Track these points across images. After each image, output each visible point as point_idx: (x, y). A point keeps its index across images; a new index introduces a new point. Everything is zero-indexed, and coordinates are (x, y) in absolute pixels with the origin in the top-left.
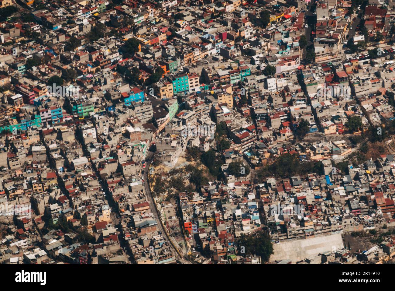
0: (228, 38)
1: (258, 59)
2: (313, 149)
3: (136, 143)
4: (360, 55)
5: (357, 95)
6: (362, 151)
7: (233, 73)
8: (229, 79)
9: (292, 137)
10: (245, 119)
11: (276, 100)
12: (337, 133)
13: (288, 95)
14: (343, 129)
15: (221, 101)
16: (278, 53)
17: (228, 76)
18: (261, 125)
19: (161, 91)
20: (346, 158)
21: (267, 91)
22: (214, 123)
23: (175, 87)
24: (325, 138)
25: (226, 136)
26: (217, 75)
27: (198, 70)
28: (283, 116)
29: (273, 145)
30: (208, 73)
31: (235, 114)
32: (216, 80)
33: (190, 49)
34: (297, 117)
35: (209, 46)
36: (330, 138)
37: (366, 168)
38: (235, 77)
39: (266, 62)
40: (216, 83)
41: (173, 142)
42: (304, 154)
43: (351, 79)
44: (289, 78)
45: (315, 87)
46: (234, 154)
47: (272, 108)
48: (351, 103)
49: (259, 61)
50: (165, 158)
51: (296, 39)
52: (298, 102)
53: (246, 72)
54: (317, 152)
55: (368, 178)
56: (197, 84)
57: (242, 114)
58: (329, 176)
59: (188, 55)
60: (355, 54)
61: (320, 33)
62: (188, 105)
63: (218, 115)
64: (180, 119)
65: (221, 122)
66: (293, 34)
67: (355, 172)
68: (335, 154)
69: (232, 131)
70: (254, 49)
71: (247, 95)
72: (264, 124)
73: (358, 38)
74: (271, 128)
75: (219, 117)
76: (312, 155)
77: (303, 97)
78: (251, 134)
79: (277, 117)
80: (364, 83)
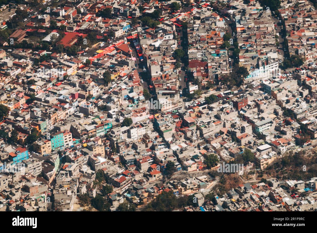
0: (79, 97)
1: (115, 113)
2: (183, 185)
3: (37, 195)
4: (197, 102)
5: (205, 136)
6: (221, 183)
7: (98, 127)
8: (95, 132)
9: (161, 177)
10: (117, 165)
11: (140, 147)
12: (198, 170)
13: (149, 141)
14: (202, 166)
15: (95, 152)
16: (128, 106)
17: (94, 130)
18: (133, 169)
19: (42, 149)
20: (211, 191)
21: (130, 140)
22: (94, 172)
23: (53, 143)
24: (189, 175)
25: (105, 181)
26: (85, 130)
27: (67, 127)
28: (150, 160)
29: (146, 185)
30: (77, 129)
31: (108, 162)
32: (85, 134)
33: (53, 110)
34: (163, 160)
35: (67, 106)
36: (193, 174)
37: (230, 197)
38: (100, 131)
39: (122, 115)
40: (85, 137)
41: (68, 192)
42: (177, 190)
43: (197, 123)
44: (147, 127)
45: (170, 133)
46: (118, 196)
47: (139, 153)
48: (202, 143)
49: (115, 115)
50: (64, 207)
51: (140, 93)
52: (159, 147)
53: (108, 125)
54: (188, 188)
55: (235, 206)
56: (70, 139)
57: (114, 162)
58: (203, 207)
59: (54, 115)
60: (192, 102)
61: (159, 86)
62: (70, 159)
63: (96, 165)
64: (67, 171)
65: (99, 170)
66: (137, 89)
67: (222, 201)
68: (202, 188)
69: (110, 176)
70: (109, 105)
71: (115, 145)
72: (134, 168)
73: (193, 88)
74: (141, 171)
75: (97, 166)
76: (183, 190)
77: (162, 142)
78: (127, 178)
79: (145, 162)
80: (210, 125)
